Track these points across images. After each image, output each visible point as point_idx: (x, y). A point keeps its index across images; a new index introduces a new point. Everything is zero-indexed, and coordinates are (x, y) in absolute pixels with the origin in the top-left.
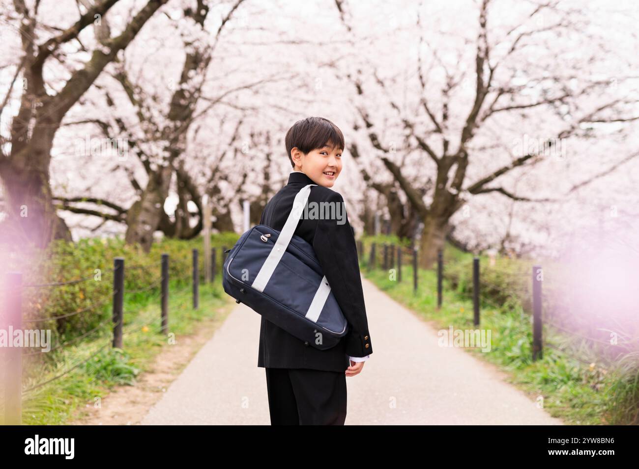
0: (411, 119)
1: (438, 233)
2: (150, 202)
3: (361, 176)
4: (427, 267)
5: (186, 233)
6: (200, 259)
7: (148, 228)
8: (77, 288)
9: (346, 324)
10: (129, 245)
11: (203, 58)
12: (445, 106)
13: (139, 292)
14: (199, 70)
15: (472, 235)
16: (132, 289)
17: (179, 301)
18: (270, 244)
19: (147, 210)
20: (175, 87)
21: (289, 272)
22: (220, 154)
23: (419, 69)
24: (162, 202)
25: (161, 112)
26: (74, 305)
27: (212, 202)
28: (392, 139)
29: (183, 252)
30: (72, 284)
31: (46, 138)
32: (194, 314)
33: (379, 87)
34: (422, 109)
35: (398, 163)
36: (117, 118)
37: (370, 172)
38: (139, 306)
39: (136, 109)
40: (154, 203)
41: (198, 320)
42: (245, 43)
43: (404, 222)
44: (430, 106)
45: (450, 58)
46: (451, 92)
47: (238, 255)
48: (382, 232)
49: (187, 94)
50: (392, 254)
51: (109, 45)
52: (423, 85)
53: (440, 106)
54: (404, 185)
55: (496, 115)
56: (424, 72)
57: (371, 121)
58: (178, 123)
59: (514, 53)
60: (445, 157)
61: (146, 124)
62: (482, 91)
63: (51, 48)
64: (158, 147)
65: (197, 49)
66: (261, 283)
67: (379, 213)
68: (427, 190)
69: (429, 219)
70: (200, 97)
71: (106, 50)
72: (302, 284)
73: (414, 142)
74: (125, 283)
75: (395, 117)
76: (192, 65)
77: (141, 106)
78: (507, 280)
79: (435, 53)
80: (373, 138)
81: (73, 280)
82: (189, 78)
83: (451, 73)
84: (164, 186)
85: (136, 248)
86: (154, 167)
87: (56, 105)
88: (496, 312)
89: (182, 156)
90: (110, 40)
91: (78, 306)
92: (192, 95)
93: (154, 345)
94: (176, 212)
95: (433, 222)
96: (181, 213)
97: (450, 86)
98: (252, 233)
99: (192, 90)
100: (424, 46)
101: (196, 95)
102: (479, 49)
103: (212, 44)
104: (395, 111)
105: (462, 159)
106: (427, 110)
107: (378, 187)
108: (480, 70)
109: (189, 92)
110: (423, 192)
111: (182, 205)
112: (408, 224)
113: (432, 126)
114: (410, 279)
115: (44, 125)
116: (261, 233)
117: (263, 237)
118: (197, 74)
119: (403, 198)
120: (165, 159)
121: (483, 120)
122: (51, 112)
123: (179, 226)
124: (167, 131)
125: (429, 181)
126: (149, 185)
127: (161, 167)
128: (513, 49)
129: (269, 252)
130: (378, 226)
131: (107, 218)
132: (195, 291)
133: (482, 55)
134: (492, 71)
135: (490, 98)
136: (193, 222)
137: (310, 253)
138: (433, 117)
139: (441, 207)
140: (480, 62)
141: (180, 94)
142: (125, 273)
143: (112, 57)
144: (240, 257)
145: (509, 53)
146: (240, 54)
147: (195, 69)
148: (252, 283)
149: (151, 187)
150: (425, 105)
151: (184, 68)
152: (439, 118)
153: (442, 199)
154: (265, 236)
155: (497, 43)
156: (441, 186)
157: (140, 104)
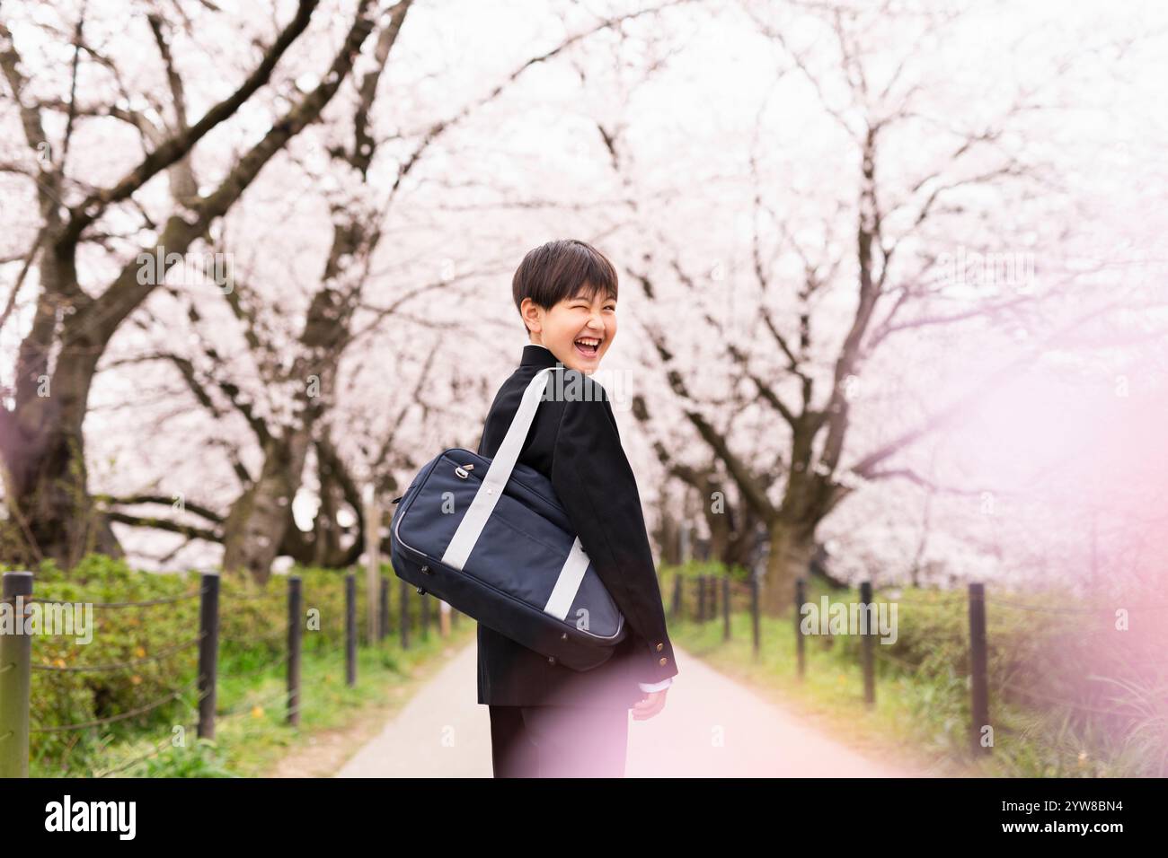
0: (743, 345)
1: (796, 552)
2: (268, 494)
3: (653, 454)
4: (776, 613)
5: (335, 559)
6: (360, 602)
7: (263, 542)
8: (132, 640)
9: (622, 621)
10: (230, 574)
11: (365, 234)
12: (805, 320)
13: (248, 657)
14: (358, 256)
15: (860, 565)
16: (234, 652)
17: (321, 674)
18: (474, 482)
19: (262, 510)
20: (315, 286)
21: (510, 531)
22: (396, 412)
23: (756, 253)
24: (291, 495)
25: (288, 333)
26: (127, 670)
27: (381, 502)
28: (710, 380)
29: (329, 589)
30: (124, 631)
31: (79, 374)
32: (349, 697)
33: (683, 288)
34: (763, 329)
35: (720, 429)
36: (209, 349)
37: (669, 445)
38: (246, 681)
39: (244, 325)
40: (275, 496)
41: (355, 705)
42: (442, 207)
43: (734, 536)
44: (776, 321)
45: (811, 237)
46: (814, 297)
47: (415, 504)
48: (695, 556)
49: (336, 299)
50: (713, 593)
51: (196, 207)
52: (763, 283)
53: (796, 322)
54: (733, 466)
55: (894, 338)
56: (765, 257)
57: (669, 347)
58: (321, 352)
59: (926, 224)
60: (805, 414)
61: (261, 354)
62: (869, 292)
63: (91, 211)
64: (283, 393)
65: (354, 216)
66: (458, 554)
67: (688, 525)
68: (774, 478)
69: (779, 527)
70: (359, 305)
71: (191, 217)
72: (538, 551)
73: (749, 389)
74: (221, 640)
75: (713, 343)
76: (346, 247)
77: (252, 319)
78: (923, 625)
79: (783, 227)
80: (675, 380)
81: (124, 624)
82: (340, 270)
83: (813, 262)
84: (294, 466)
85: (242, 578)
86: (275, 431)
87: (99, 313)
88: (905, 682)
89: (327, 417)
90: (196, 200)
91: (136, 673)
92: (345, 301)
93: (272, 743)
94: (315, 520)
95: (785, 534)
96: (324, 522)
97: (812, 286)
98: (440, 464)
99: (346, 292)
100: (764, 216)
101: (353, 301)
102: (863, 217)
103: (381, 208)
104: (713, 331)
105: (836, 416)
106: (772, 328)
107: (683, 473)
108: (864, 255)
109: (339, 294)
110: (767, 480)
111: (327, 509)
112: (740, 540)
113: (783, 360)
114: (747, 636)
115: (76, 349)
116: (456, 464)
117: (459, 469)
118: (354, 262)
119: (732, 494)
120: (296, 414)
121: (874, 344)
122: (89, 326)
123: (322, 546)
124: (300, 366)
125: (779, 460)
126: (266, 466)
127: (289, 430)
128: (923, 216)
129: (472, 498)
130: (687, 549)
131: (192, 534)
132: (350, 656)
133: (869, 227)
134: (887, 256)
135: (883, 306)
136: (347, 542)
137: (547, 493)
138: (783, 344)
139: (800, 506)
140: (865, 241)
141: (324, 297)
142: (222, 622)
143: (200, 230)
144: (418, 508)
145: (917, 223)
146: (433, 226)
147: (351, 253)
148: (442, 555)
149: (271, 468)
150: (767, 319)
151: (331, 253)
152: (794, 344)
153: (802, 490)
154: (464, 469)
155: (896, 207)
156: (800, 466)
157: (252, 317)
